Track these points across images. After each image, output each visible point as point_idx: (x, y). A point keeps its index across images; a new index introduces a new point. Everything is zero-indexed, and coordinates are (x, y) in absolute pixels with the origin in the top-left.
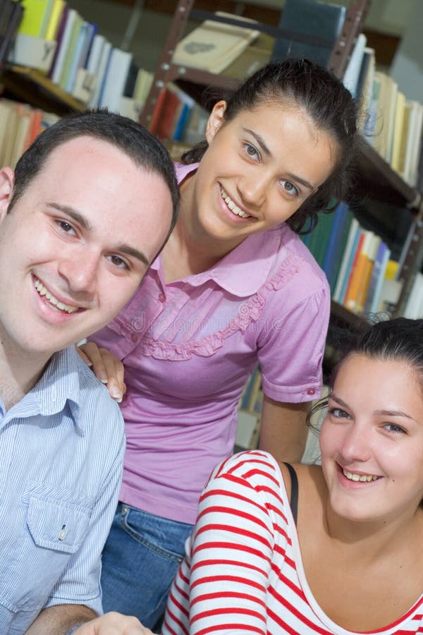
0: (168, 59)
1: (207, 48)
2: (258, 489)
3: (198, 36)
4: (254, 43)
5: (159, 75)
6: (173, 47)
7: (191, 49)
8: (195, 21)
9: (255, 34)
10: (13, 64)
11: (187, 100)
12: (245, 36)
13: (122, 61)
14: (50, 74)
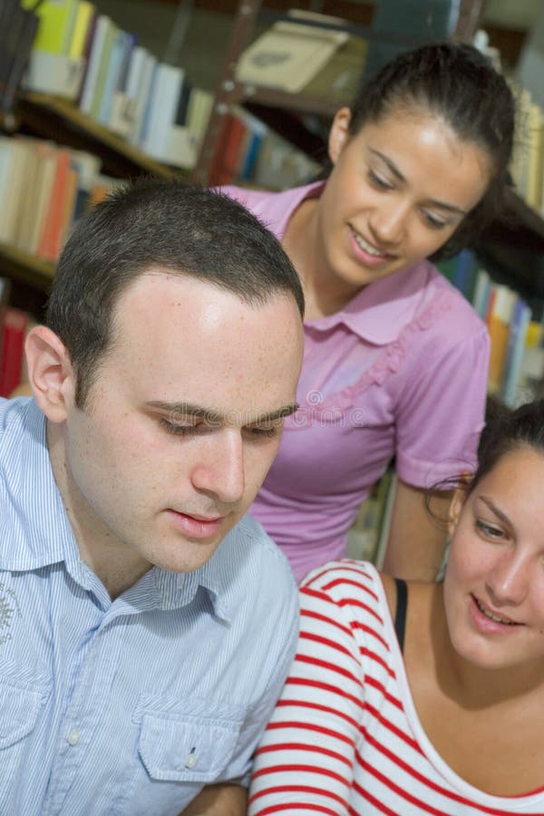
0: (230, 75)
1: (279, 59)
2: (342, 603)
3: (269, 43)
4: (342, 49)
5: (220, 96)
6: (236, 58)
7: (260, 61)
8: (264, 24)
9: (341, 37)
10: (29, 91)
11: (256, 127)
12: (328, 41)
13: (170, 80)
14: (77, 102)
